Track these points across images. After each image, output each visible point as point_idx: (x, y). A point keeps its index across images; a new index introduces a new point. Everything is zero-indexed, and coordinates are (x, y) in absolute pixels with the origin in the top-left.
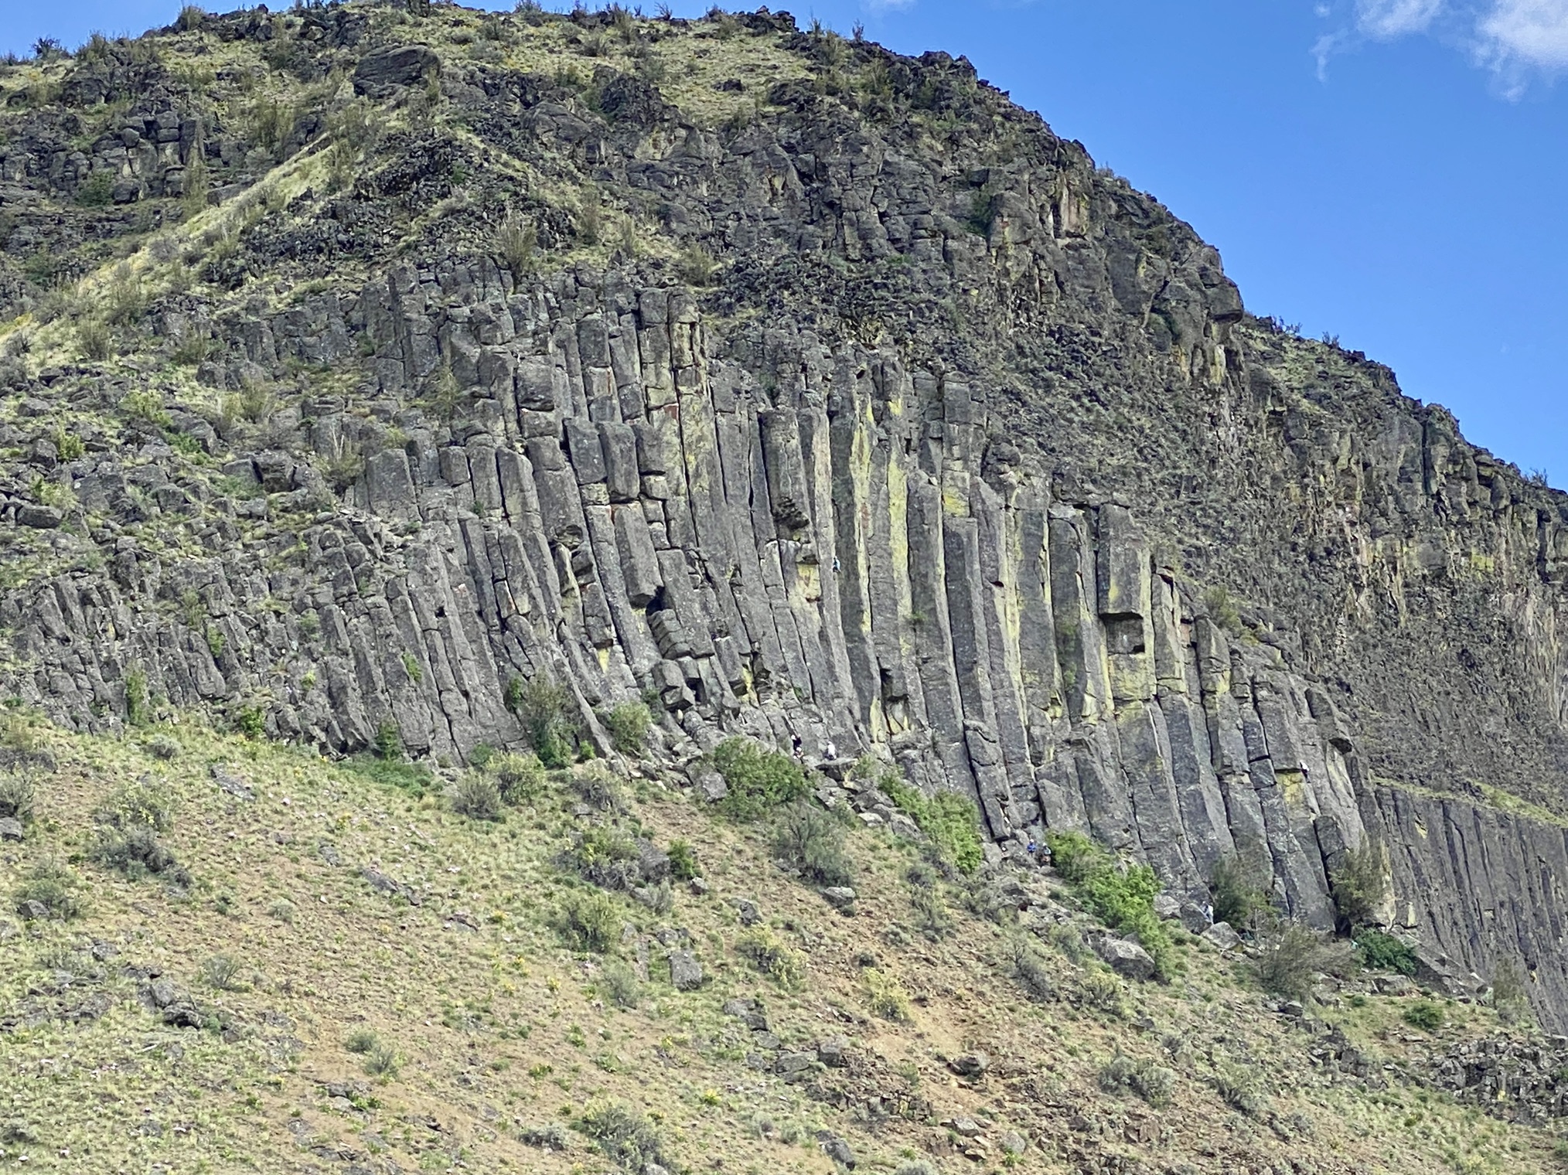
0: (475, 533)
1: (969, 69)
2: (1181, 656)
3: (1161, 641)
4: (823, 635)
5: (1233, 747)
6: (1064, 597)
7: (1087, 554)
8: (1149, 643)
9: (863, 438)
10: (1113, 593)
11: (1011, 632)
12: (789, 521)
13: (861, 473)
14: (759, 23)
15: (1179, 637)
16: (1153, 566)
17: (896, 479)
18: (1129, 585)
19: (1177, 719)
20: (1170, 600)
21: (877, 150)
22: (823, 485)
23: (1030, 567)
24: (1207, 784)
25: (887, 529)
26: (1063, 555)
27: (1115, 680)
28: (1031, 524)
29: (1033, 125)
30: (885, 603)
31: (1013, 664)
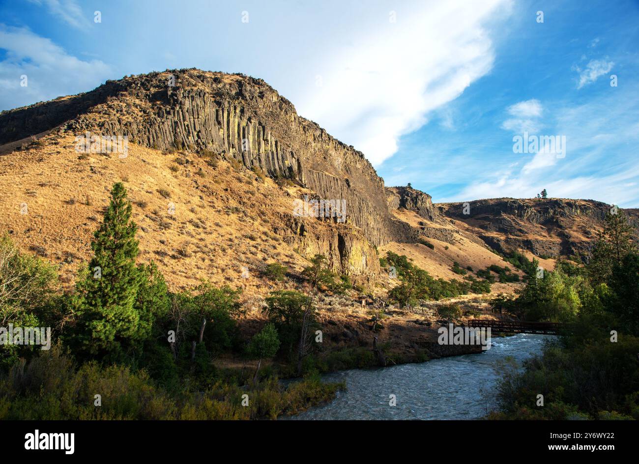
0: (173, 121)
1: (263, 81)
2: (274, 146)
3: (271, 143)
4: (223, 139)
5: (280, 158)
6: (259, 136)
7: (262, 131)
8: (270, 144)
9: (232, 115)
10: (265, 137)
12: (219, 123)
13: (231, 119)
14: (238, 74)
15: (274, 143)
16: (271, 134)
17: (237, 120)
18: (267, 136)
19: (273, 153)
20: (273, 138)
21: (248, 88)
22: (225, 120)
23: (254, 133)
24: (276, 161)
25: (235, 126)
26: (259, 132)
27: (265, 148)
28: (254, 128)
29: (270, 87)
30: (233, 136)
31: (251, 143)
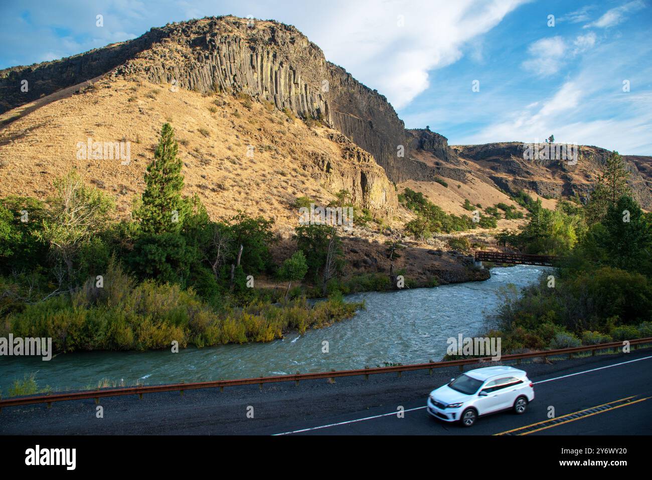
0: (211, 65)
1: (294, 27)
2: (303, 89)
3: (301, 86)
4: (257, 82)
5: (309, 100)
6: (290, 80)
7: (293, 75)
8: (300, 87)
9: (265, 59)
10: (295, 80)
11: (282, 84)
12: (253, 67)
13: (265, 64)
15: (303, 86)
16: (301, 77)
17: (269, 65)
18: (297, 80)
19: (302, 95)
20: (303, 82)
21: (280, 34)
22: (259, 64)
23: (286, 77)
24: (305, 103)
25: (268, 70)
26: (290, 75)
27: (295, 91)
28: (286, 72)
29: (301, 33)
30: (267, 79)
31: (282, 88)
